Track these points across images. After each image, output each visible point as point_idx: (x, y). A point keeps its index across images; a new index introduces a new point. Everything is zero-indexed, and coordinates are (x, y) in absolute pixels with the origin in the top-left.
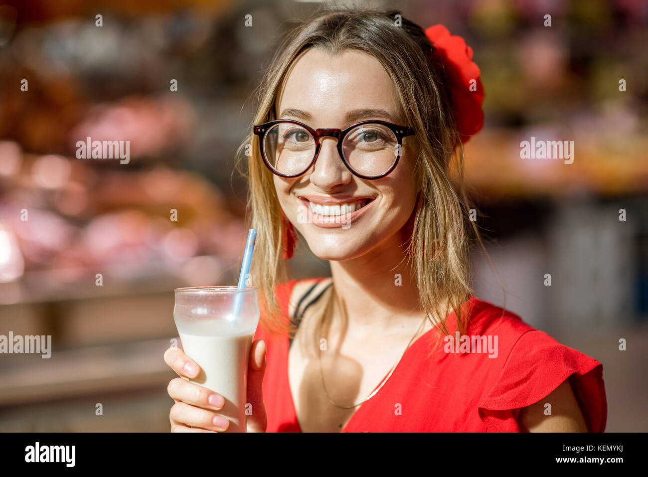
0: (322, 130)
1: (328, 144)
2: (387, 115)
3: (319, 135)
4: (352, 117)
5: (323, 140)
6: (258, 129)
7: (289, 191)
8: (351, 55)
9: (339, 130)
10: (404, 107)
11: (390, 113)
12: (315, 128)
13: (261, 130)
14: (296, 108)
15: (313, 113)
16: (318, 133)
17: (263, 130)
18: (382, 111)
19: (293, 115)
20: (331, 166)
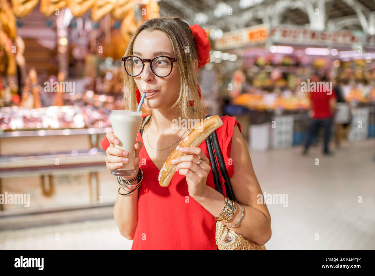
0: (145, 59)
1: (147, 64)
2: (168, 54)
3: (143, 61)
5: (145, 63)
8: (157, 32)
9: (151, 59)
10: (174, 51)
11: (170, 53)
12: (142, 59)
14: (136, 51)
15: (142, 53)
17: (125, 59)
18: (167, 52)
19: (136, 54)
20: (147, 72)
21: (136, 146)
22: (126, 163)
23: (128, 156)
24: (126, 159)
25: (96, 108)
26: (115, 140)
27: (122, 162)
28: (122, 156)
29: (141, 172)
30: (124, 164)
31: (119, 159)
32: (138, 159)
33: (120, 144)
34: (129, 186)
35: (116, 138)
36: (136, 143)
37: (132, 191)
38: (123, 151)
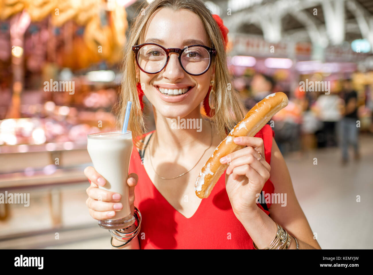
4: (186, 43)
5: (171, 54)
6: (135, 48)
7: (150, 83)
9: (179, 50)
11: (204, 43)
13: (137, 49)
16: (168, 51)
17: (138, 48)
18: (201, 41)
19: (153, 41)
21: (130, 181)
22: (119, 210)
23: (120, 200)
24: (119, 205)
25: (56, 121)
26: (99, 180)
27: (113, 209)
28: (112, 201)
29: (137, 213)
30: (116, 212)
31: (109, 205)
32: (133, 197)
33: (107, 185)
34: (123, 235)
35: (100, 176)
36: (128, 177)
37: (129, 241)
38: (113, 194)
